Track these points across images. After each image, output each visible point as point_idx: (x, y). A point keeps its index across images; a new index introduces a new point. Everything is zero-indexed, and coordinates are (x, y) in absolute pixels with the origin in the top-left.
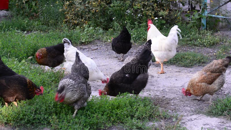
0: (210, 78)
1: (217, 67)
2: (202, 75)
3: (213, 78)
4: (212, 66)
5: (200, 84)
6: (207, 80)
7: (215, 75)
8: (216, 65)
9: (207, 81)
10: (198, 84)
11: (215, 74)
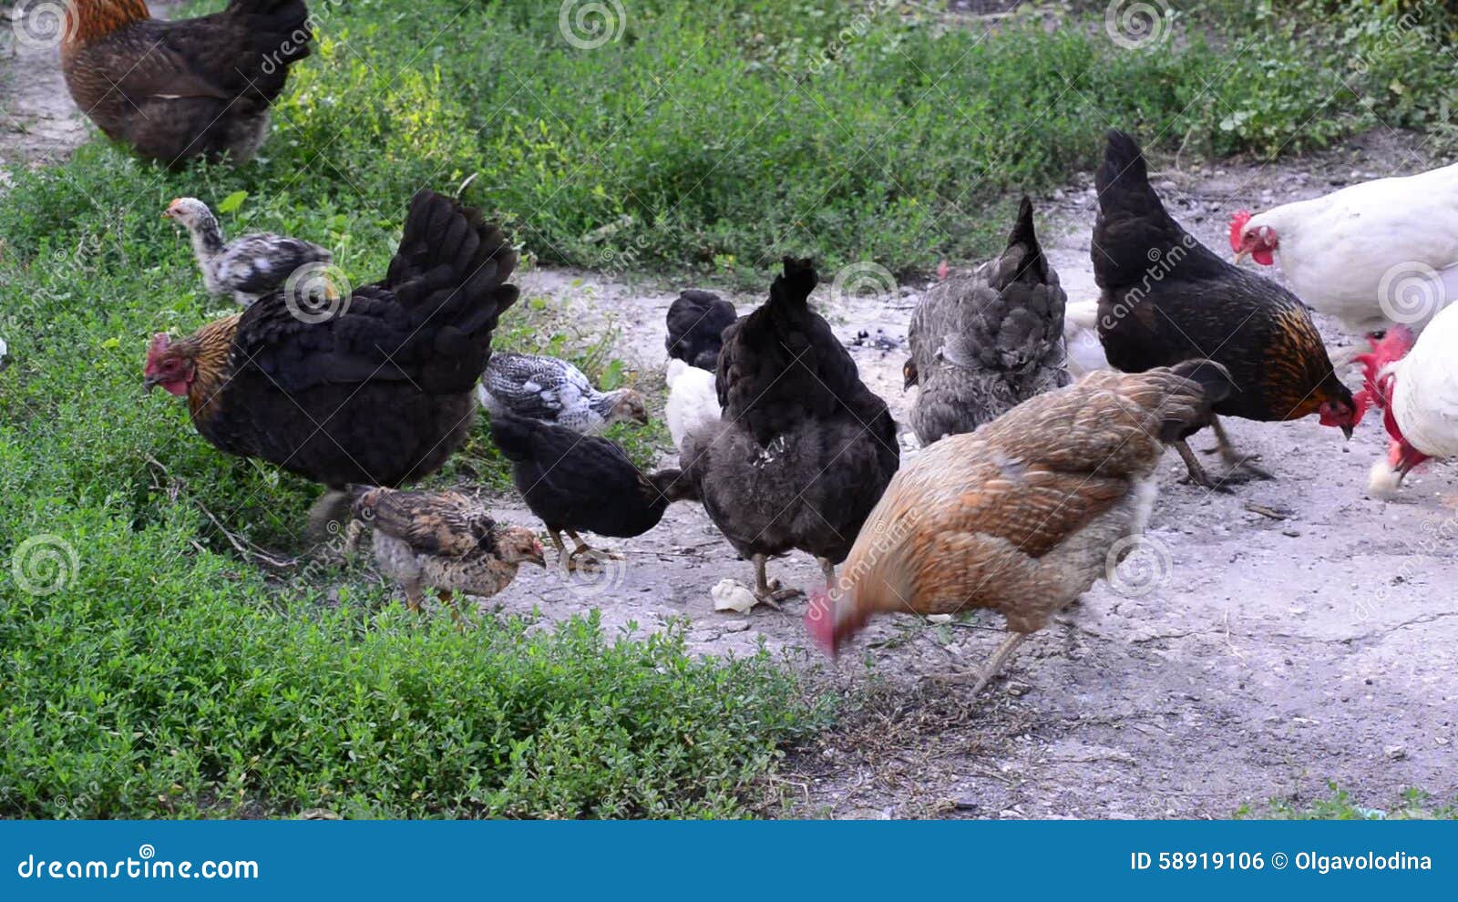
0: (1039, 516)
1: (1109, 435)
2: (986, 476)
3: (1063, 511)
4: (1071, 419)
5: (965, 538)
6: (1015, 520)
7: (1080, 492)
8: (1098, 422)
9: (1015, 531)
10: (947, 536)
11: (1081, 484)
